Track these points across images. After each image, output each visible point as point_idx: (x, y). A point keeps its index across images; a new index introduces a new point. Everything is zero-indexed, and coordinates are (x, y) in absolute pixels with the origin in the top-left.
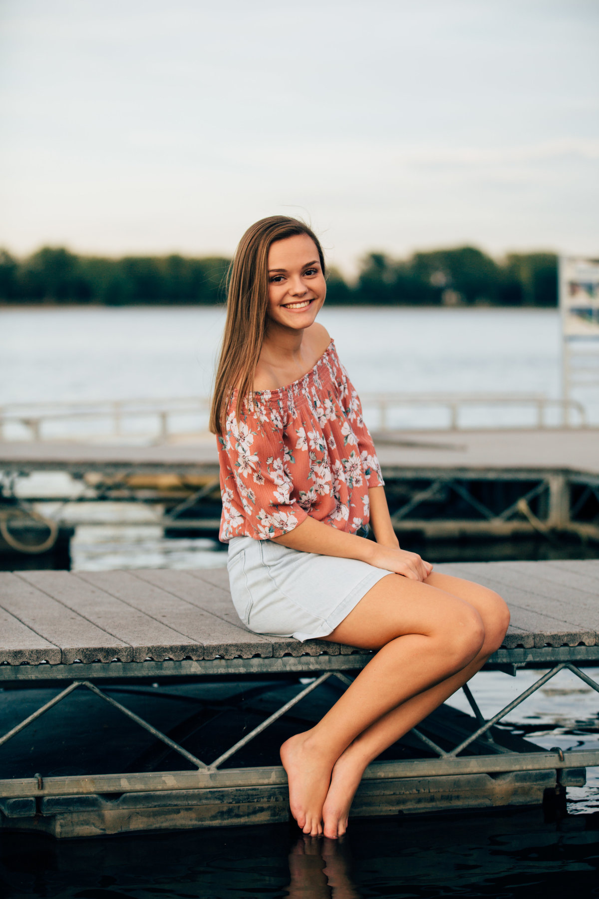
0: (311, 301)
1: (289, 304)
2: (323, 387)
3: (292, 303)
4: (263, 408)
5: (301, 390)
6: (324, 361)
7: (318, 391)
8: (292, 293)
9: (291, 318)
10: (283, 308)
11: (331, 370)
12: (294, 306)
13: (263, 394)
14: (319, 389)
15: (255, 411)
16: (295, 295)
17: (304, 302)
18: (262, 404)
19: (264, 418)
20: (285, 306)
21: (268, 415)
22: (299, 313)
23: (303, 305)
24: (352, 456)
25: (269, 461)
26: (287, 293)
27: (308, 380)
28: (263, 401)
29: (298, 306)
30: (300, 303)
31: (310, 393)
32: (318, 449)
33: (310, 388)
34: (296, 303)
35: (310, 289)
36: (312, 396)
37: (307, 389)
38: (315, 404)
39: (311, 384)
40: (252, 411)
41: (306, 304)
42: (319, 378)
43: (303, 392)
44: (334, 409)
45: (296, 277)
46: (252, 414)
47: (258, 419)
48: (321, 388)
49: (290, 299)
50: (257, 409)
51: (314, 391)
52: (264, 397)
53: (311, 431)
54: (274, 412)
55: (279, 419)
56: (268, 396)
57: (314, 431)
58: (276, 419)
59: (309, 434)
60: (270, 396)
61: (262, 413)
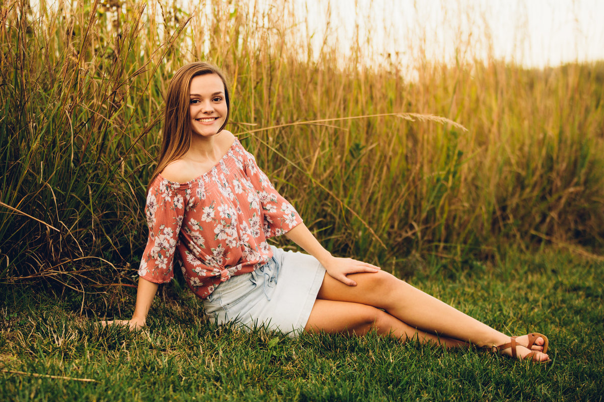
0: (216, 118)
1: (201, 119)
3: (203, 118)
4: (171, 192)
5: (211, 178)
6: (230, 154)
7: (226, 176)
8: (203, 111)
9: (202, 128)
10: (197, 121)
11: (236, 160)
12: (204, 120)
13: (173, 184)
14: (227, 175)
15: (164, 193)
16: (206, 113)
17: (211, 118)
18: (171, 190)
19: (168, 199)
20: (198, 120)
21: (172, 197)
22: (207, 125)
23: (210, 120)
24: (254, 216)
26: (200, 111)
27: (216, 170)
29: (207, 120)
30: (208, 118)
31: (219, 178)
32: (227, 217)
33: (219, 175)
34: (206, 118)
35: (216, 111)
36: (221, 181)
37: (217, 177)
39: (220, 172)
41: (213, 120)
42: (227, 167)
43: (214, 179)
44: (240, 185)
45: (207, 101)
47: (164, 198)
48: (229, 173)
49: (201, 116)
50: (166, 192)
51: (222, 176)
52: (174, 186)
53: (220, 206)
54: (179, 196)
55: (180, 201)
56: (177, 186)
57: (222, 205)
58: (178, 201)
59: (220, 209)
60: (179, 186)
61: (168, 195)
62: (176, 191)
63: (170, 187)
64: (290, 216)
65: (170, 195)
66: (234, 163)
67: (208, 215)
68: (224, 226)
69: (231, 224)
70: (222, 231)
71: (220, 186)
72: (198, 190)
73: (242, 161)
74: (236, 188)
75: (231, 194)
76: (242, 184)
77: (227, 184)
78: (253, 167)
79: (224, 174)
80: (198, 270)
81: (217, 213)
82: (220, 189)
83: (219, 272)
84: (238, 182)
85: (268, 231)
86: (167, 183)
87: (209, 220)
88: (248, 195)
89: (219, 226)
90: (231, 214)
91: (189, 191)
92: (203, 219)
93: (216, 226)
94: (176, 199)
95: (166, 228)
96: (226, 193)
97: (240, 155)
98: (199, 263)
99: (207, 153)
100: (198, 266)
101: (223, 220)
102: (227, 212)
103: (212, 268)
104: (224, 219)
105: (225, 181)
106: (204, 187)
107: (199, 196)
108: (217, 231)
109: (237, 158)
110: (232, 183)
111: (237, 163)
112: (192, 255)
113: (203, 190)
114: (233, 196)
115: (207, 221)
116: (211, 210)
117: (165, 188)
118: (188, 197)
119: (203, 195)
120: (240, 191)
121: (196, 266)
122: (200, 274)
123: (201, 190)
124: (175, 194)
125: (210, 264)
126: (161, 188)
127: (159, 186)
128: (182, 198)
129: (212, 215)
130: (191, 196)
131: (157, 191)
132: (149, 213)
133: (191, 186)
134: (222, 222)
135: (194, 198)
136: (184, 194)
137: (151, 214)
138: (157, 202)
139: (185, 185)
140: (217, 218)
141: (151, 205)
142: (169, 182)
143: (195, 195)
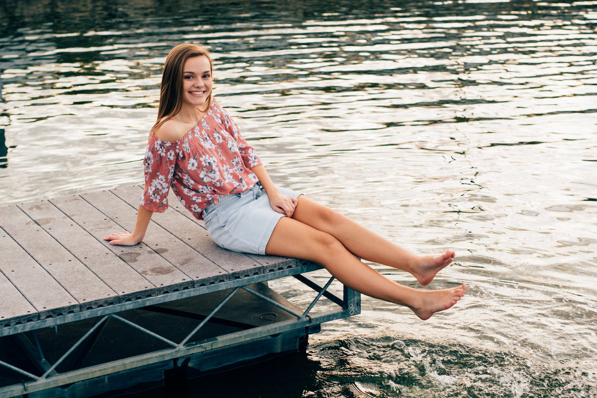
0: (204, 92)
1: (193, 92)
2: (210, 128)
3: (195, 91)
4: (164, 150)
5: (194, 135)
6: (209, 113)
7: (206, 131)
8: (196, 86)
9: (193, 99)
10: (189, 93)
11: (215, 117)
12: (196, 93)
13: (166, 143)
15: (159, 150)
17: (201, 91)
18: (164, 148)
20: (191, 92)
21: (166, 153)
22: (197, 96)
25: (158, 174)
26: (193, 86)
27: (198, 128)
30: (199, 92)
32: (208, 165)
34: (197, 91)
38: (206, 139)
39: (201, 129)
40: (158, 149)
41: (202, 93)
42: (207, 124)
43: (196, 135)
44: (220, 137)
45: (200, 78)
46: (158, 151)
47: (160, 154)
48: (209, 129)
49: (194, 89)
50: (160, 149)
51: (203, 132)
52: (166, 145)
53: (202, 157)
54: (171, 151)
55: (172, 155)
56: (168, 144)
57: (204, 156)
58: (170, 155)
59: (201, 159)
60: (170, 145)
61: (163, 151)
62: (168, 148)
63: (164, 146)
64: (253, 158)
65: (164, 151)
66: (214, 119)
67: (193, 165)
68: (207, 172)
69: (212, 170)
70: (206, 176)
71: (202, 140)
72: (184, 145)
73: (220, 117)
74: (217, 139)
75: (213, 145)
76: (222, 135)
77: (208, 138)
78: (228, 122)
79: (205, 130)
80: (194, 198)
81: (200, 163)
82: (202, 143)
83: (211, 197)
84: (218, 134)
86: (160, 143)
87: (194, 168)
88: (228, 143)
89: (202, 172)
90: (212, 162)
91: (178, 147)
92: (189, 168)
93: (200, 173)
94: (169, 153)
95: (160, 175)
96: (208, 145)
97: (218, 113)
98: (194, 193)
99: (191, 116)
100: (194, 195)
101: (205, 167)
102: (208, 161)
103: (205, 195)
105: (206, 136)
106: (188, 143)
107: (185, 150)
108: (201, 176)
109: (216, 116)
110: (213, 136)
111: (216, 120)
112: (186, 189)
113: (187, 145)
114: (214, 146)
115: (192, 170)
116: (195, 160)
117: (159, 147)
118: (177, 151)
119: (188, 149)
120: (221, 141)
121: (192, 196)
122: (197, 201)
123: (186, 145)
124: (168, 150)
125: (203, 192)
126: (156, 146)
127: (154, 145)
128: (173, 152)
129: (196, 164)
130: (180, 150)
131: (153, 149)
132: (147, 164)
133: (179, 143)
134: (205, 169)
135: (181, 151)
136: (174, 150)
137: (149, 164)
138: (154, 157)
139: (175, 143)
140: (200, 166)
141: (149, 158)
142: (162, 142)
143: (182, 149)
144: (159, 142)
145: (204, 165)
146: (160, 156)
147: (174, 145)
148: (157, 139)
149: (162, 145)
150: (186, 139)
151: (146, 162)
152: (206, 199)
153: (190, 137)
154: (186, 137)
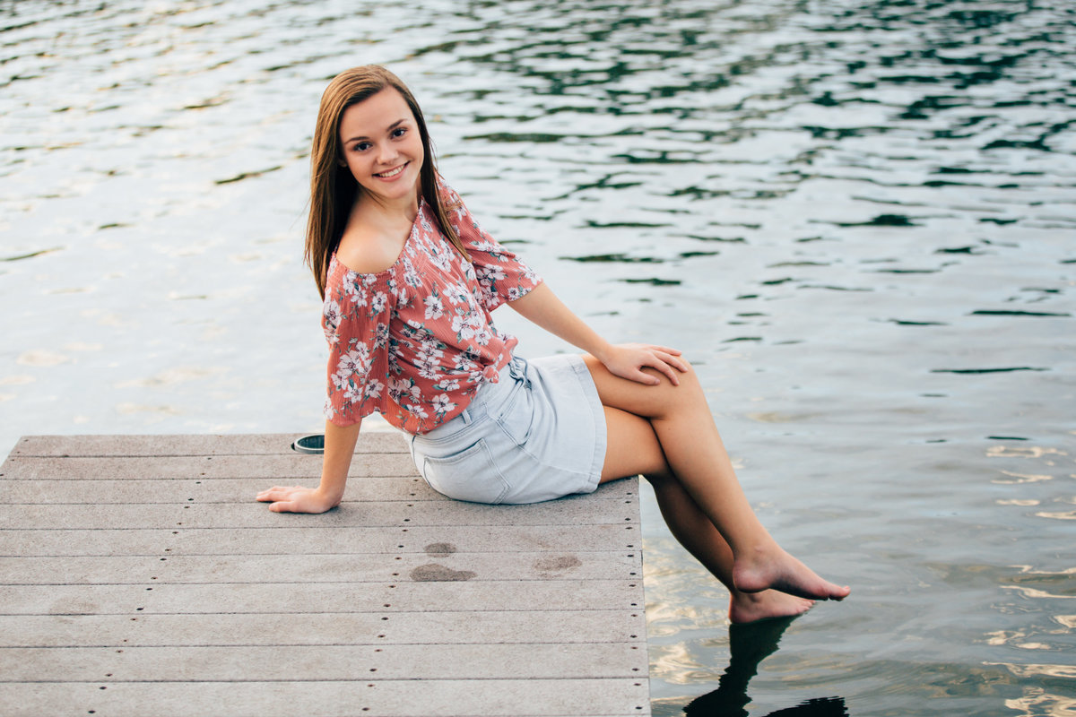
0: (405, 165)
1: (382, 173)
2: (432, 227)
4: (364, 292)
5: (415, 247)
7: (430, 235)
10: (375, 179)
13: (365, 278)
14: (431, 232)
15: (353, 294)
17: (397, 168)
18: (363, 288)
19: (362, 303)
20: (377, 175)
21: (369, 300)
22: (393, 180)
23: (396, 171)
25: (353, 341)
28: (365, 285)
30: (392, 170)
31: (425, 243)
32: (461, 301)
33: (422, 238)
34: (388, 171)
35: (403, 153)
36: (428, 245)
38: (434, 253)
39: (422, 233)
40: (351, 293)
45: (383, 142)
46: (350, 296)
49: (380, 170)
50: (356, 292)
51: (427, 238)
52: (367, 280)
53: (445, 288)
54: (379, 294)
55: (383, 302)
56: (371, 279)
57: (447, 286)
58: (379, 302)
59: (445, 293)
60: (375, 280)
61: (361, 297)
62: (372, 288)
63: (361, 284)
65: (365, 296)
67: (435, 308)
68: (463, 316)
69: (471, 309)
70: (463, 326)
72: (406, 275)
80: (443, 384)
81: (445, 301)
82: (433, 262)
83: (479, 375)
85: (493, 296)
86: (354, 277)
87: (438, 315)
89: (455, 318)
91: (393, 283)
92: (428, 318)
93: (452, 321)
94: (375, 299)
95: (360, 342)
102: (458, 293)
103: (466, 374)
104: (459, 306)
105: (432, 246)
106: (413, 268)
107: (411, 284)
108: (456, 327)
113: (414, 272)
116: (436, 298)
117: (352, 286)
118: (395, 292)
119: (418, 281)
122: (450, 388)
123: (411, 274)
124: (372, 293)
125: (462, 368)
126: (346, 286)
127: (342, 284)
128: (385, 296)
129: (440, 306)
130: (400, 289)
131: (340, 293)
132: (330, 327)
133: (394, 274)
134: (458, 311)
135: (404, 290)
136: (387, 289)
137: (334, 326)
138: (344, 311)
139: (385, 275)
140: (449, 309)
141: (332, 314)
142: (358, 275)
143: (405, 285)
144: (352, 276)
145: (455, 304)
146: (357, 306)
147: (383, 280)
148: (346, 271)
149: (358, 283)
150: (407, 260)
151: (329, 323)
152: (469, 381)
153: (412, 253)
154: (404, 256)
